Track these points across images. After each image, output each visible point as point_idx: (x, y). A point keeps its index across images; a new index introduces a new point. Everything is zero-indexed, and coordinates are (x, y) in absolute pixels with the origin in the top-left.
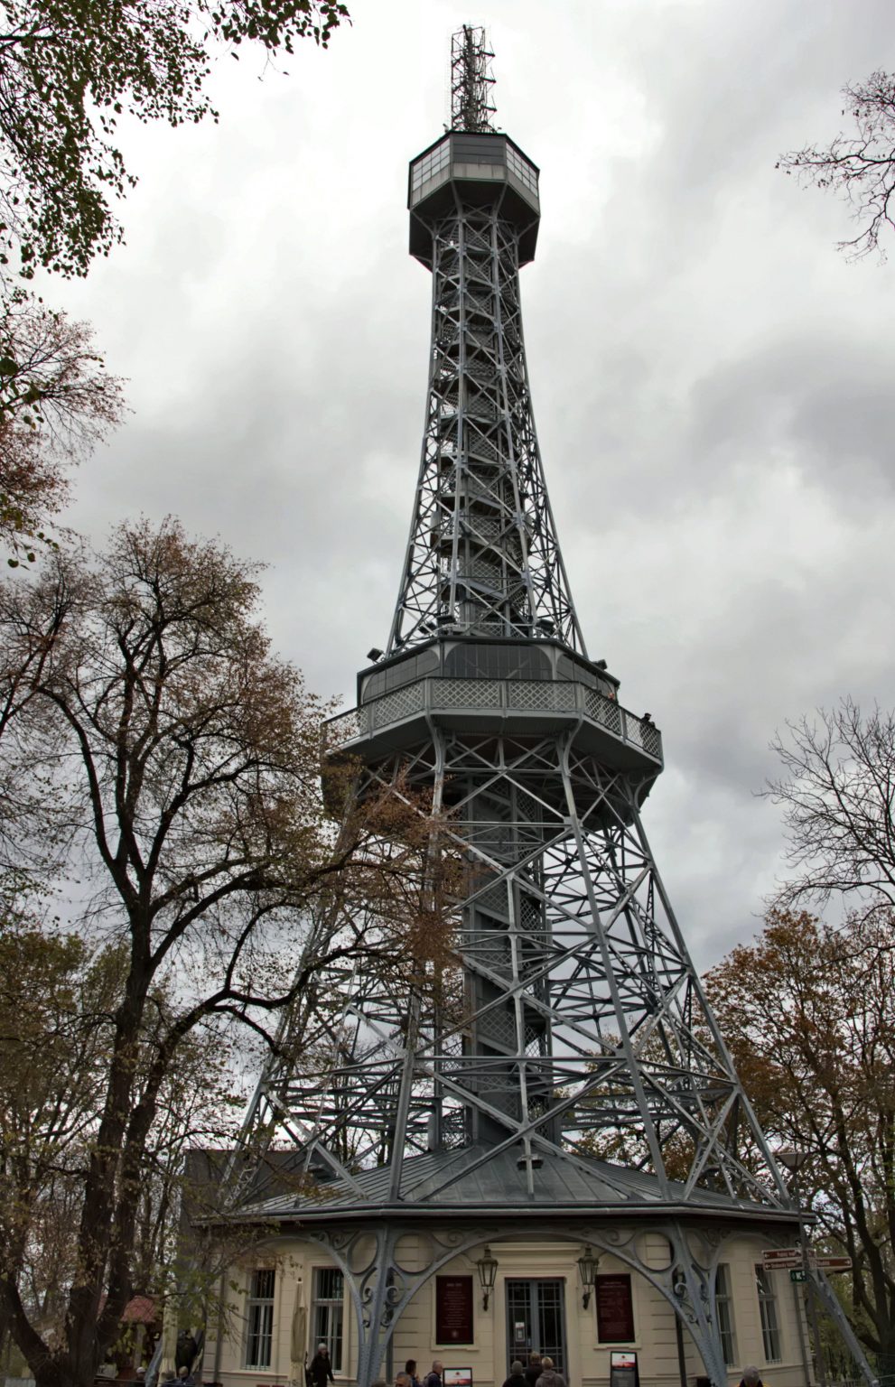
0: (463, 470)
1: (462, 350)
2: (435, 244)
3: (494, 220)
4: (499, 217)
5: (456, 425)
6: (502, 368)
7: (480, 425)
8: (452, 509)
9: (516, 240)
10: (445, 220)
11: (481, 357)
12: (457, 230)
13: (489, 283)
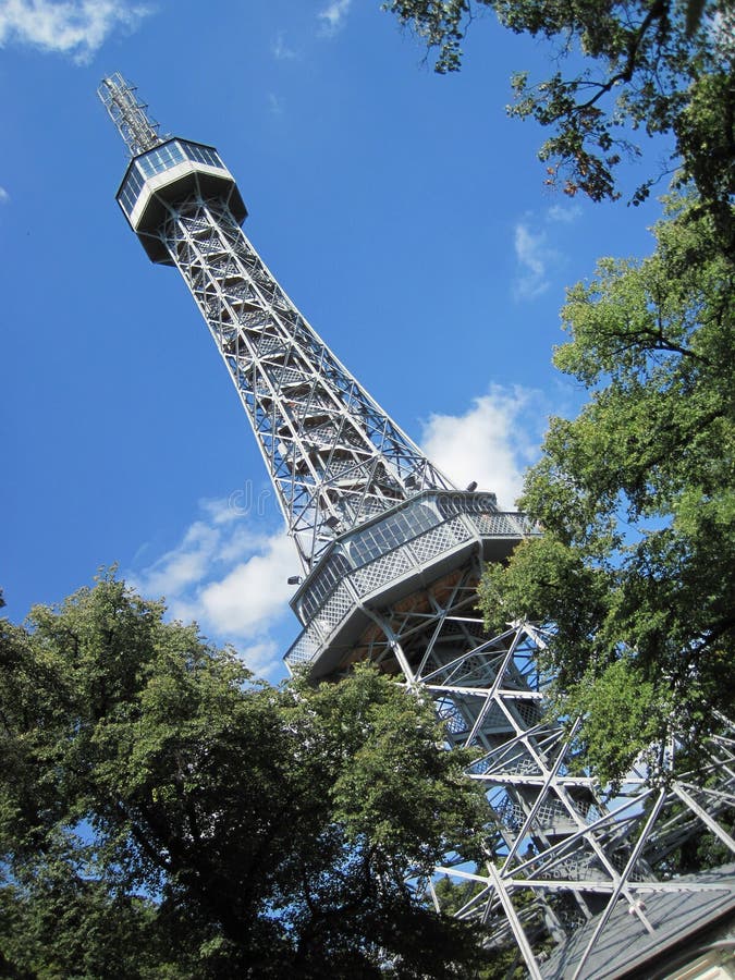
0: (282, 401)
1: (231, 311)
2: (167, 246)
3: (200, 202)
4: (203, 199)
5: (258, 370)
6: (268, 308)
7: (276, 360)
8: (291, 436)
9: (226, 207)
10: (165, 224)
11: (249, 308)
12: (178, 226)
13: (223, 251)
